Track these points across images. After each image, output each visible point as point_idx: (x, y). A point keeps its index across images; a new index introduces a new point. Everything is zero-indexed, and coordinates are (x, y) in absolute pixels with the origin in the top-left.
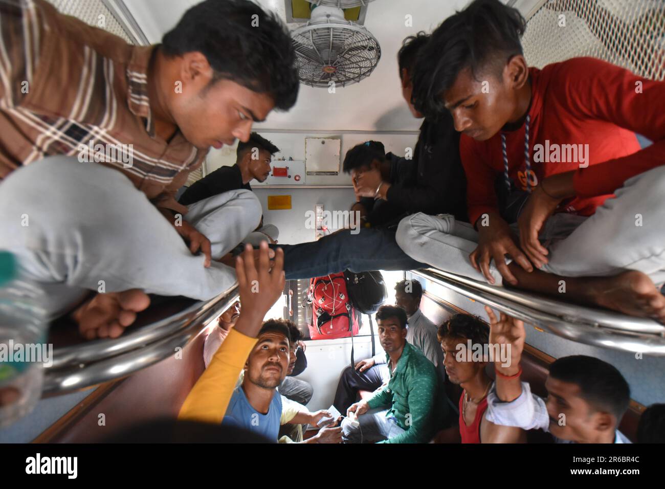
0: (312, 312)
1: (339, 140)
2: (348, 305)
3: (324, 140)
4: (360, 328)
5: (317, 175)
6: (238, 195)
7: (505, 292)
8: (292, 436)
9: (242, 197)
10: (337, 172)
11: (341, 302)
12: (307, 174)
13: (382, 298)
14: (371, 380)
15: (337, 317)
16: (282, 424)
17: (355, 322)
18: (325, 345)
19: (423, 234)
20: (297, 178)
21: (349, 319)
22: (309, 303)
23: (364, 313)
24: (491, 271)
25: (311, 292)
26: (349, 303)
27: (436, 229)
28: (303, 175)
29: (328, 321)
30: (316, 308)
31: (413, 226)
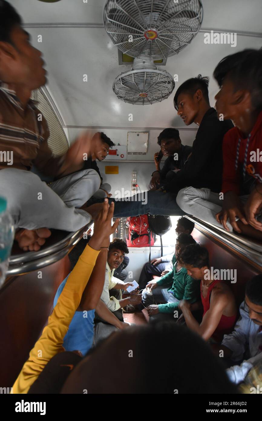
0: (128, 232)
1: (148, 134)
2: (148, 230)
3: (139, 133)
4: (155, 242)
5: (133, 154)
6: (88, 173)
7: (234, 235)
8: (116, 296)
9: (90, 173)
10: (145, 153)
11: (144, 228)
12: (128, 154)
13: (168, 227)
14: (160, 270)
15: (142, 236)
16: (110, 289)
17: (152, 239)
18: (135, 250)
19: (191, 199)
20: (122, 156)
21: (149, 238)
22: (127, 227)
23: (157, 235)
24: (227, 224)
25: (128, 221)
26: (149, 228)
27: (199, 197)
28: (125, 154)
29: (137, 238)
30: (131, 230)
31: (186, 194)
